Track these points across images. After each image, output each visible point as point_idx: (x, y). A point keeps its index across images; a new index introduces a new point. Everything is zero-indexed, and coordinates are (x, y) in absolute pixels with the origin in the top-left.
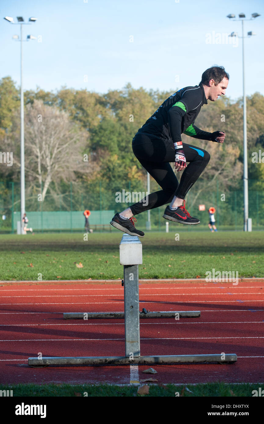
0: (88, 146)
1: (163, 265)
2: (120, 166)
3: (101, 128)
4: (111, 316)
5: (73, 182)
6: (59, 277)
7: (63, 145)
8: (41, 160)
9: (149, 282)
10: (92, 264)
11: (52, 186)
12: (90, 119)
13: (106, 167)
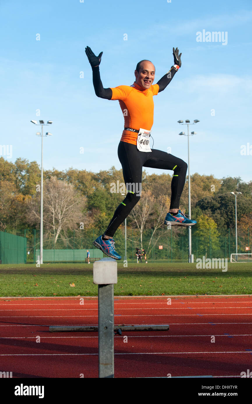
0: (86, 207)
1: (136, 285)
2: (107, 220)
3: (95, 195)
4: (91, 329)
5: (76, 230)
6: (55, 294)
7: (69, 206)
8: (55, 216)
9: (125, 298)
10: (83, 284)
11: (62, 233)
12: (88, 190)
13: (98, 220)
